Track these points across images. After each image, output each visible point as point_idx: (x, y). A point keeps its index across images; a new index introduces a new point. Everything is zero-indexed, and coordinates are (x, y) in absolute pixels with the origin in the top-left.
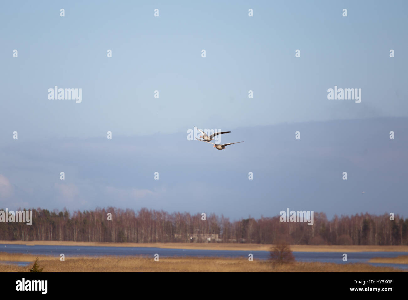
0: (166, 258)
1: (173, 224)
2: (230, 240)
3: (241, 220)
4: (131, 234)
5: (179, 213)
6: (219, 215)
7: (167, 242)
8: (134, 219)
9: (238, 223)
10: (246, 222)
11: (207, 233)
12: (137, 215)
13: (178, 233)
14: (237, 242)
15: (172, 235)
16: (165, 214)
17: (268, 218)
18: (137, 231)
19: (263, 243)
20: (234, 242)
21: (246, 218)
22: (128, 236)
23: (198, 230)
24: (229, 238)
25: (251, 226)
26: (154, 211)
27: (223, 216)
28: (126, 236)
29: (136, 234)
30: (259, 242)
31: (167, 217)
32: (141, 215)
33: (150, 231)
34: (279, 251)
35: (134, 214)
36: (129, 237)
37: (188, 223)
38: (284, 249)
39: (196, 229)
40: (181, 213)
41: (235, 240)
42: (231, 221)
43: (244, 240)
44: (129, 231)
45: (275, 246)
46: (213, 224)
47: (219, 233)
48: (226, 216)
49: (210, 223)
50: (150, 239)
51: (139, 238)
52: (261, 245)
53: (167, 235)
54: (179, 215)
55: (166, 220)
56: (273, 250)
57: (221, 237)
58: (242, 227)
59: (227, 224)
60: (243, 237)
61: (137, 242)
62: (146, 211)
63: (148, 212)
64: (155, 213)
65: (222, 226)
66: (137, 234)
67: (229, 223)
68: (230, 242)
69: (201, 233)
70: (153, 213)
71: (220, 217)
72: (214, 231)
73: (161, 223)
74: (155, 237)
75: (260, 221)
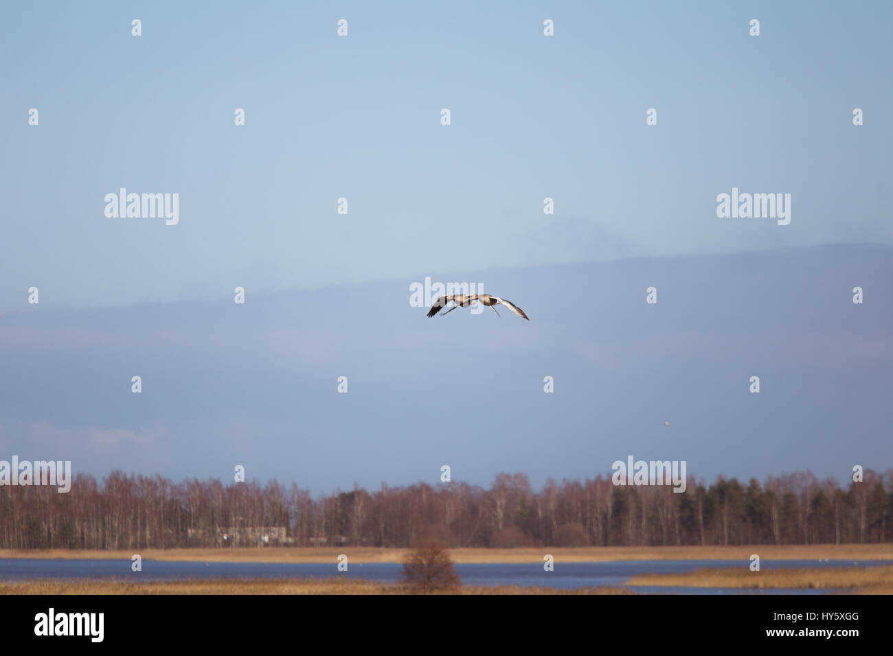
0: (169, 584)
1: (184, 507)
2: (312, 539)
3: (336, 495)
4: (89, 528)
5: (196, 482)
6: (286, 482)
7: (170, 546)
8: (96, 497)
9: (330, 501)
10: (348, 499)
11: (261, 525)
12: (101, 486)
13: (195, 527)
14: (329, 544)
15: (182, 530)
16: (164, 483)
17: (397, 489)
18: (104, 524)
19: (388, 546)
20: (321, 545)
21: (348, 489)
22: (83, 534)
23: (241, 518)
24: (310, 534)
25: (359, 508)
26: (140, 477)
27: (295, 486)
28: (79, 535)
29: (100, 530)
30: (378, 544)
31: (168, 490)
32: (110, 486)
33: (131, 523)
34: (424, 562)
35: (95, 484)
36: (85, 537)
37: (218, 502)
38: (436, 558)
39: (236, 516)
40: (200, 480)
41: (324, 540)
42: (315, 496)
43: (344, 539)
44: (85, 524)
45: (414, 552)
46: (274, 504)
47: (287, 525)
48: (302, 486)
49: (266, 503)
50: (131, 540)
51: (108, 539)
52: (382, 549)
53: (170, 531)
54: (196, 485)
55: (168, 498)
56: (409, 560)
57: (292, 533)
58: (339, 511)
59: (306, 503)
60: (341, 533)
61: (104, 548)
62: (121, 478)
63: (125, 480)
64: (141, 482)
65: (293, 509)
66: (103, 530)
67: (309, 502)
68: (312, 545)
69: (247, 526)
70: (137, 483)
71: (289, 488)
72: (275, 522)
73: (157, 504)
74: (143, 536)
75: (379, 496)
